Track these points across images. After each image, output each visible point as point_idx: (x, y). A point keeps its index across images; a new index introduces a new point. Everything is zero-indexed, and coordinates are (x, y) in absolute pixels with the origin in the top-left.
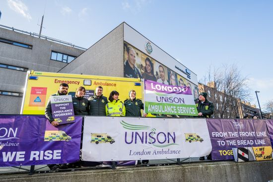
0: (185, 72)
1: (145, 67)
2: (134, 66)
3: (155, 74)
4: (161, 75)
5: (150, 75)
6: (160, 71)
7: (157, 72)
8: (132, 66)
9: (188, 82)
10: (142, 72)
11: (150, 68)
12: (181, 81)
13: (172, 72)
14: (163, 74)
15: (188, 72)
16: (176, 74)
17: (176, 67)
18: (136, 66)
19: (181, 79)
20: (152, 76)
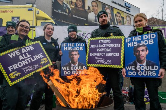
0: (124, 5)
1: (76, 3)
2: (63, 3)
3: (86, 8)
4: (94, 9)
5: (81, 9)
6: (93, 6)
7: (89, 7)
8: (60, 3)
9: (127, 15)
10: (71, 7)
11: (81, 3)
12: (118, 14)
13: (107, 6)
14: (96, 8)
15: (127, 5)
16: (112, 9)
17: (113, 2)
18: (65, 2)
19: (118, 13)
20: (83, 10)
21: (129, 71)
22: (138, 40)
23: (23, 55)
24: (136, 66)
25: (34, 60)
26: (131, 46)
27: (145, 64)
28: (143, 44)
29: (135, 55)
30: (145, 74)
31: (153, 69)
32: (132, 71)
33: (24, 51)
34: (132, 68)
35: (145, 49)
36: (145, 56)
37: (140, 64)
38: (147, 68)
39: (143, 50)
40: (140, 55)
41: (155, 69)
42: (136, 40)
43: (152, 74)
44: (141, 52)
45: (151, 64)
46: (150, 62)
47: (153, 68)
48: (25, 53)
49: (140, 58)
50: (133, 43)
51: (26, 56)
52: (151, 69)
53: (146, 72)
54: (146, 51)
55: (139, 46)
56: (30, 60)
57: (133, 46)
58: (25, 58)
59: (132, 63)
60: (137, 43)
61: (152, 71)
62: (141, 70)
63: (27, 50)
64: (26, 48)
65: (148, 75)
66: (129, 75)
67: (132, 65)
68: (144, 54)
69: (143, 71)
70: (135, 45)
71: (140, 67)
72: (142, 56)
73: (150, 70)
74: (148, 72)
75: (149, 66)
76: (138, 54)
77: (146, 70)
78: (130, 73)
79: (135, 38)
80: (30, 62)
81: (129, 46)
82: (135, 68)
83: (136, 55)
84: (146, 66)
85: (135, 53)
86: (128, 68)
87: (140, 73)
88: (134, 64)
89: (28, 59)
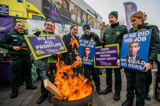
1: (62, 5)
2: (52, 2)
4: (75, 12)
5: (66, 10)
6: (74, 10)
7: (72, 10)
8: (49, 1)
9: (96, 21)
10: (58, 7)
11: (66, 6)
12: (90, 19)
14: (77, 12)
20: (68, 11)
21: (122, 62)
22: (134, 37)
23: (48, 41)
24: (128, 59)
25: (55, 46)
26: (127, 42)
27: (134, 58)
28: (137, 41)
29: (128, 49)
30: (133, 66)
31: (140, 64)
32: (124, 62)
33: (48, 38)
34: (125, 60)
35: (137, 45)
36: (136, 51)
37: (131, 58)
38: (136, 62)
39: (135, 46)
40: (132, 50)
41: (142, 64)
42: (132, 37)
43: (139, 67)
44: (133, 47)
45: (140, 59)
46: (139, 57)
47: (140, 62)
48: (49, 40)
49: (132, 53)
50: (129, 39)
51: (50, 42)
52: (139, 63)
53: (134, 65)
54: (138, 47)
55: (133, 42)
56: (53, 45)
57: (128, 42)
58: (49, 43)
59: (125, 56)
60: (132, 39)
61: (139, 65)
62: (131, 63)
63: (51, 38)
64: (50, 37)
65: (136, 68)
66: (122, 65)
67: (125, 58)
68: (135, 50)
69: (132, 64)
70: (130, 41)
71: (130, 60)
72: (133, 51)
73: (137, 64)
74: (136, 65)
75: (137, 61)
76: (131, 49)
77: (134, 64)
78: (123, 64)
79: (131, 35)
80: (52, 46)
81: (126, 42)
82: (127, 61)
83: (130, 50)
84: (135, 60)
85: (129, 48)
86: (122, 60)
87: (130, 65)
88: (126, 57)
89: (51, 44)
